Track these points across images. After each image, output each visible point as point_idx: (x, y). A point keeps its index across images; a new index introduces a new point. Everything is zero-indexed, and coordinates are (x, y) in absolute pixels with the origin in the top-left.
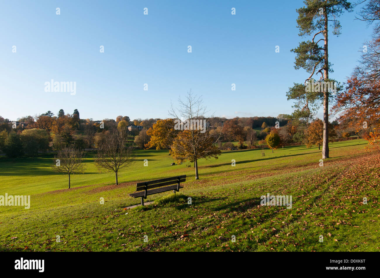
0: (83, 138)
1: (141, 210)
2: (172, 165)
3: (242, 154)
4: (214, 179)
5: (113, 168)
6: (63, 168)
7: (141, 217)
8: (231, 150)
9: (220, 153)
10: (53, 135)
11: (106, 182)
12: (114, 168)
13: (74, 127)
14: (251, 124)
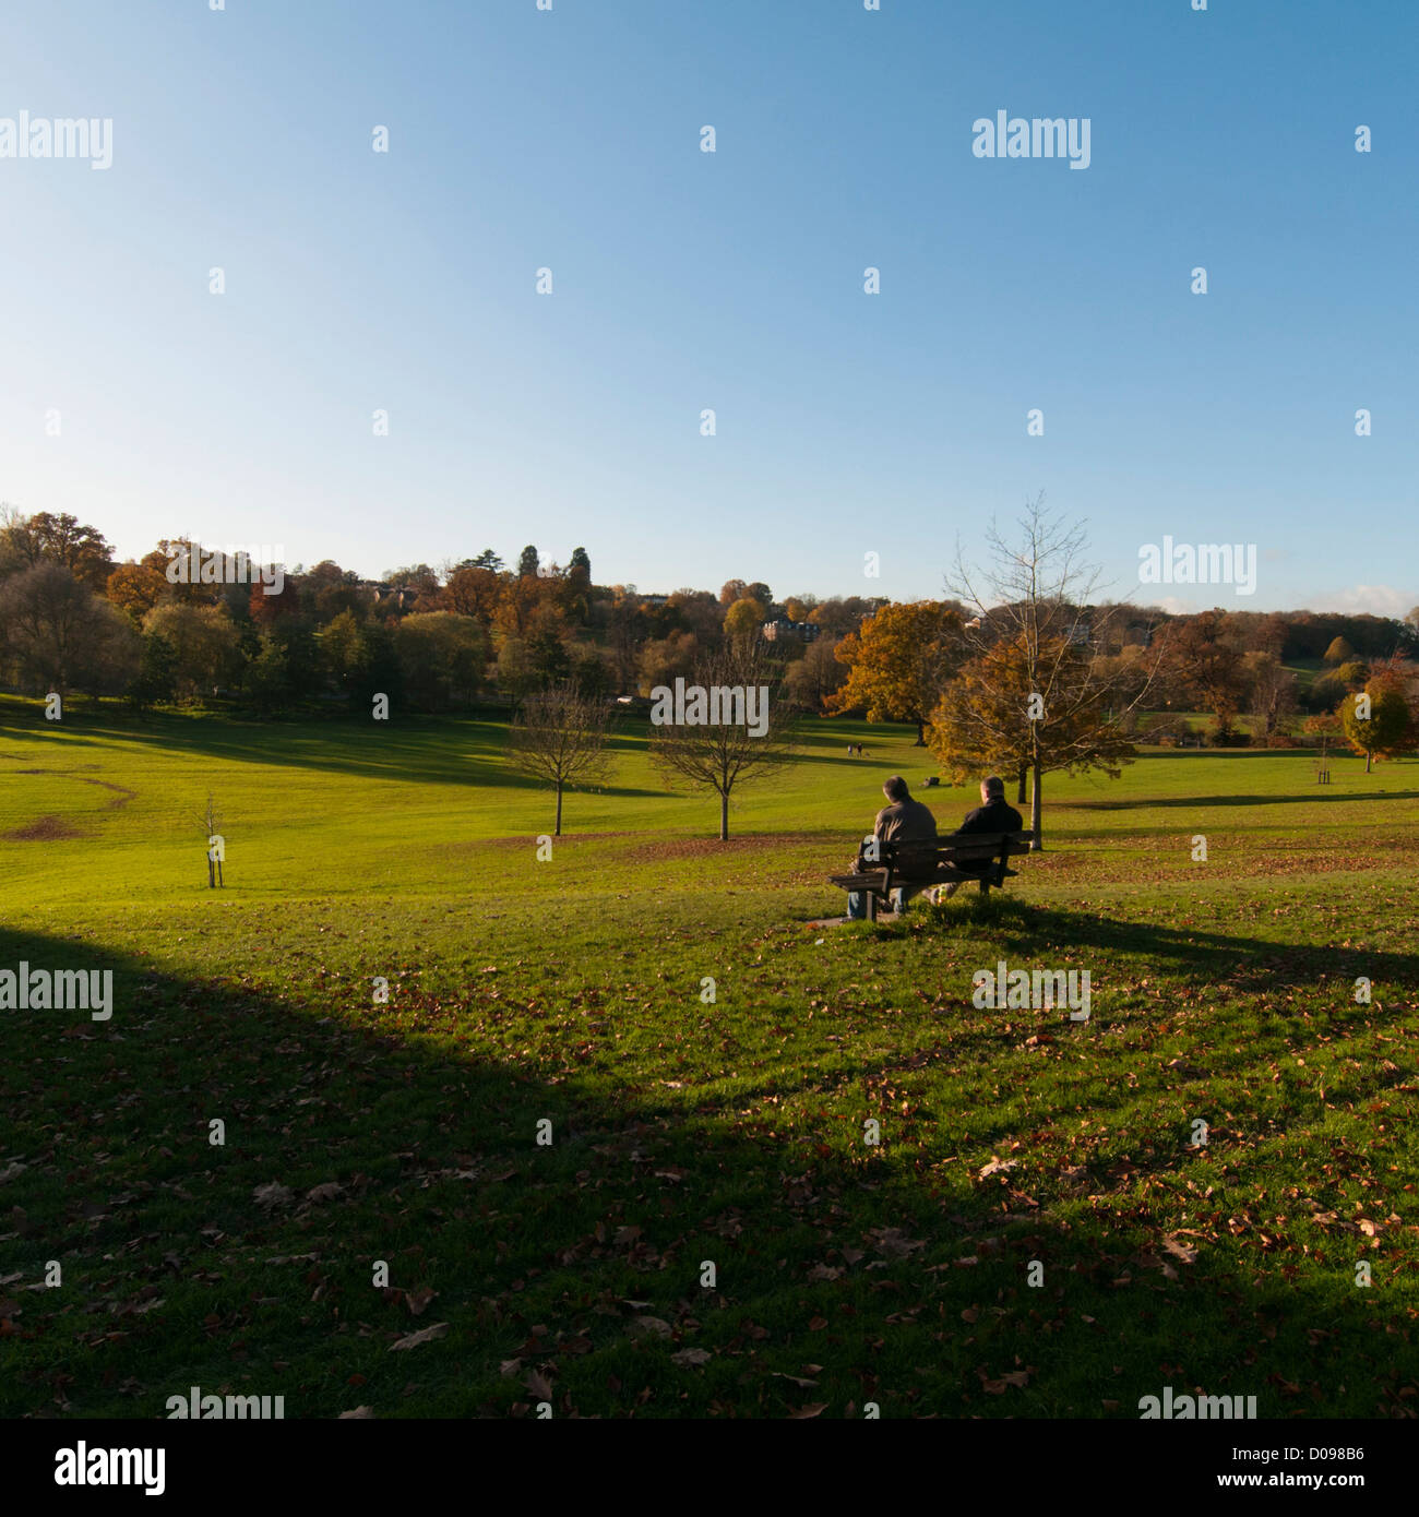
0: (600, 655)
1: (871, 935)
2: (928, 787)
3: (1225, 767)
4: (1105, 857)
5: (713, 777)
6: (540, 761)
7: (872, 960)
8: (1177, 746)
9: (1129, 753)
10: (501, 641)
11: (686, 826)
12: (717, 777)
13: (569, 613)
14: (1278, 642)
